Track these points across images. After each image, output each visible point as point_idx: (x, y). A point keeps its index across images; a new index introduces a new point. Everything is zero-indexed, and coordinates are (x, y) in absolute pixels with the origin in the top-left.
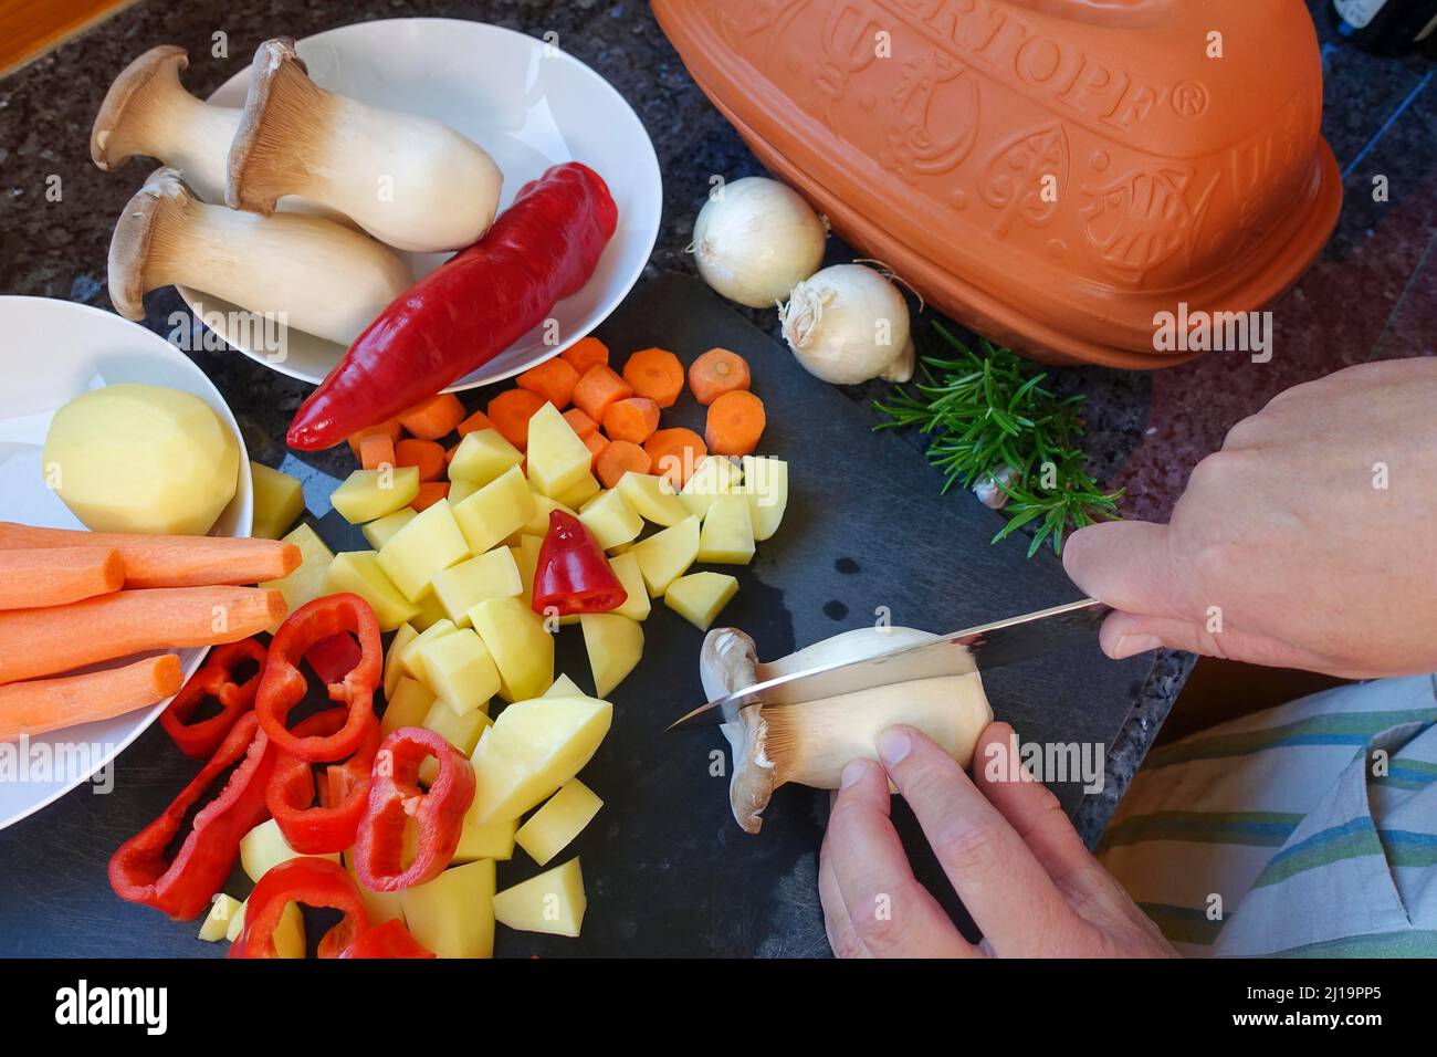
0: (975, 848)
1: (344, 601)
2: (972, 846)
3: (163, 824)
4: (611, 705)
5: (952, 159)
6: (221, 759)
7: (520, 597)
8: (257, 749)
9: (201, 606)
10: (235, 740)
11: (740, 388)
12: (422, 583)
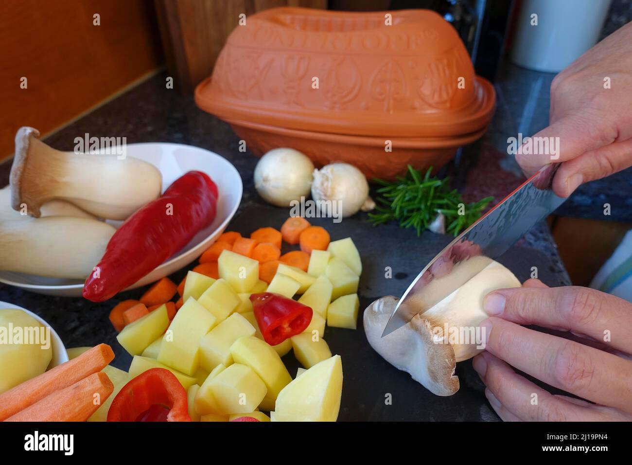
0: (586, 301)
1: (149, 374)
2: (584, 302)
4: (340, 356)
5: (356, 91)
7: (256, 335)
9: (49, 405)
11: (308, 227)
12: (193, 351)
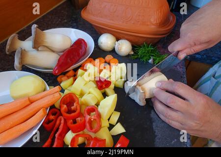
3: (49, 140)
6: (56, 126)
7: (96, 87)
8: (62, 121)
10: (58, 122)
11: (113, 58)
